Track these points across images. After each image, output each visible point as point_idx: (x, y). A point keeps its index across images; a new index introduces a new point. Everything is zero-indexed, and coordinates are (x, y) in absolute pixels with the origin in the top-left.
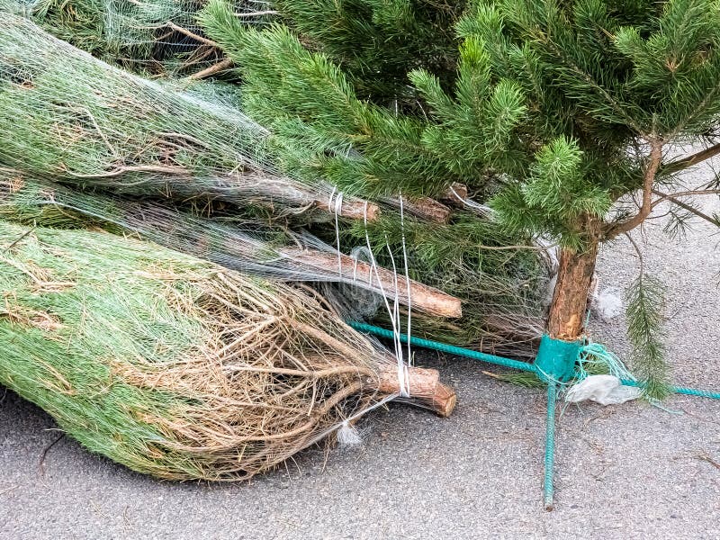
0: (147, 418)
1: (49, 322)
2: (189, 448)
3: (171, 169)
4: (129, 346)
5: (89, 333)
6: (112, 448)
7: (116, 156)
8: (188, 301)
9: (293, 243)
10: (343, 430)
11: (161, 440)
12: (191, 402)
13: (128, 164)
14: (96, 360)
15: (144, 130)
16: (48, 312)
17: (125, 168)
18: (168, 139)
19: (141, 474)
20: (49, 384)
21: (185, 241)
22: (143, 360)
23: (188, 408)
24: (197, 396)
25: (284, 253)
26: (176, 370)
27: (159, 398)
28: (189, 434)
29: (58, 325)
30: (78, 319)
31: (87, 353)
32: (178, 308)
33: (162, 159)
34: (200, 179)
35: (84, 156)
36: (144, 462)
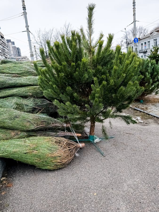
0: (54, 161)
1: (35, 152)
2: (60, 164)
3: (43, 125)
4: (48, 151)
5: (42, 151)
6: (48, 167)
7: (35, 125)
8: (54, 143)
9: (58, 132)
10: (76, 154)
11: (56, 164)
12: (60, 157)
13: (37, 126)
14: (44, 155)
15: (38, 121)
16: (35, 150)
17: (37, 127)
18: (42, 121)
19: (53, 170)
20: (36, 161)
21: (45, 135)
22: (51, 153)
23: (59, 158)
24: (60, 155)
25: (58, 133)
26: (57, 153)
27: (55, 158)
28: (60, 161)
29: (37, 152)
30: (39, 150)
31: (42, 154)
32: (53, 144)
33: (41, 124)
34: (47, 126)
35: (30, 126)
36: (53, 168)
